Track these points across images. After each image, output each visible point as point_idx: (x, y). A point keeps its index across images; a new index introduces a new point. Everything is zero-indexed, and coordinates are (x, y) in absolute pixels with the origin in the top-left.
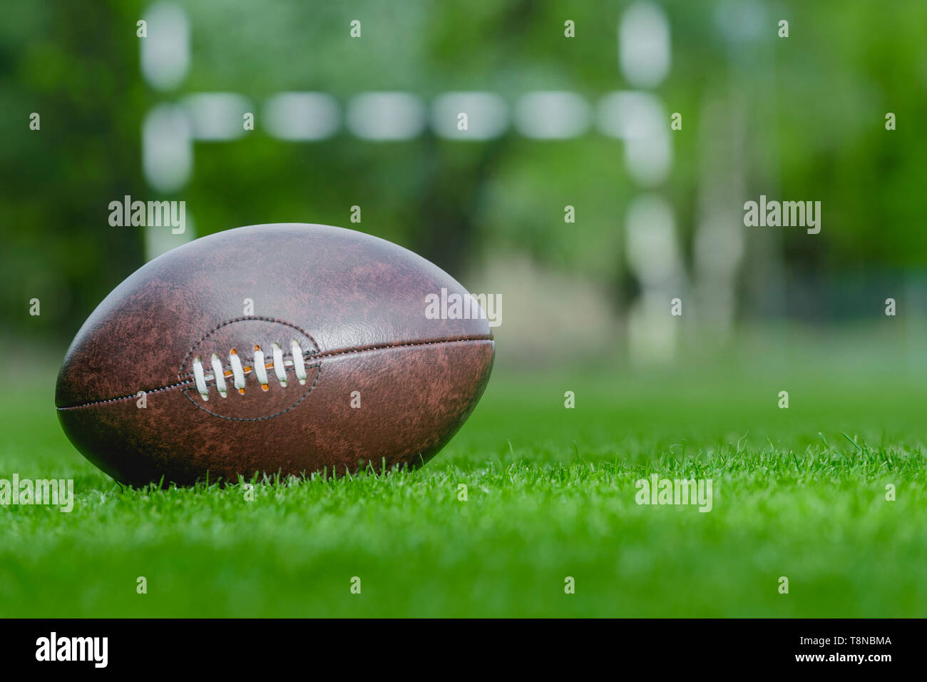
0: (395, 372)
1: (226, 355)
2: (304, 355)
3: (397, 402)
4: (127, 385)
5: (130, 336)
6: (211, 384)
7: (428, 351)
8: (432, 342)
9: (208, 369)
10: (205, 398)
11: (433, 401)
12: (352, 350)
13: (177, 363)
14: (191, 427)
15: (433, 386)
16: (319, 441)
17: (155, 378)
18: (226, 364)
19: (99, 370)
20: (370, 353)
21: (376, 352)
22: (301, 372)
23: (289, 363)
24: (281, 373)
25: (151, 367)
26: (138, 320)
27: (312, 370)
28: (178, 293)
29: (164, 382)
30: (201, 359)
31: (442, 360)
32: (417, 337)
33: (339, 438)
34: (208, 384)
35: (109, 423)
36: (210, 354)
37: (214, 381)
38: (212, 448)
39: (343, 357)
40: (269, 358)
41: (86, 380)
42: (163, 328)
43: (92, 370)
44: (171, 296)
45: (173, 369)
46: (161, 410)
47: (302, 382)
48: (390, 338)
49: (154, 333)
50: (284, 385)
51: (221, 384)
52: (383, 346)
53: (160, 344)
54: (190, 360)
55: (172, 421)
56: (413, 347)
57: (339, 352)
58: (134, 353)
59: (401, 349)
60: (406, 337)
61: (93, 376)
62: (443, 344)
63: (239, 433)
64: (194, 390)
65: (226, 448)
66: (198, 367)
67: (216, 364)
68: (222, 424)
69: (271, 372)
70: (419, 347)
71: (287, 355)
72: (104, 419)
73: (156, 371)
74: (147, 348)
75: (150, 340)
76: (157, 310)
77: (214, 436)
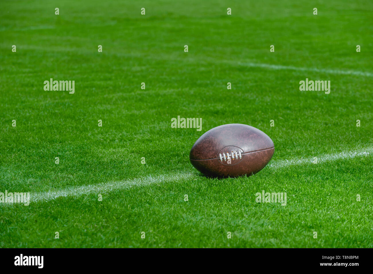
0: (258, 156)
1: (226, 153)
2: (241, 153)
3: (258, 161)
4: (206, 158)
5: (206, 148)
6: (223, 159)
7: (264, 151)
8: (265, 149)
9: (222, 156)
10: (222, 161)
11: (264, 161)
12: (250, 152)
13: (216, 154)
14: (219, 166)
15: (265, 158)
16: (243, 169)
17: (212, 157)
18: (226, 155)
19: (200, 154)
20: (253, 152)
21: (255, 152)
22: (241, 156)
23: (238, 155)
24: (237, 157)
25: (211, 155)
26: (208, 145)
27: (243, 156)
28: (216, 140)
29: (214, 157)
30: (221, 154)
31: (266, 153)
32: (262, 149)
33: (247, 168)
34: (222, 158)
35: (202, 164)
36: (223, 153)
37: (224, 158)
38: (222, 170)
39: (248, 153)
40: (234, 154)
41: (197, 155)
42: (213, 147)
43: (198, 154)
44: (215, 140)
45: (216, 155)
46: (213, 163)
47: (241, 158)
48: (257, 149)
49: (212, 148)
50: (237, 159)
51: (225, 158)
52: (256, 151)
53: (213, 150)
54: (219, 154)
55: (215, 165)
56: (261, 151)
57: (248, 152)
58: (207, 151)
59: (259, 151)
60: (260, 149)
61: (199, 155)
62: (267, 150)
63: (228, 167)
64: (220, 159)
65: (225, 170)
66: (220, 155)
67: (224, 155)
68: (224, 166)
69: (235, 157)
70: (262, 151)
71: (238, 153)
72: (201, 163)
73: (212, 155)
74: (210, 151)
75: (211, 149)
76: (212, 143)
77: (223, 168)
